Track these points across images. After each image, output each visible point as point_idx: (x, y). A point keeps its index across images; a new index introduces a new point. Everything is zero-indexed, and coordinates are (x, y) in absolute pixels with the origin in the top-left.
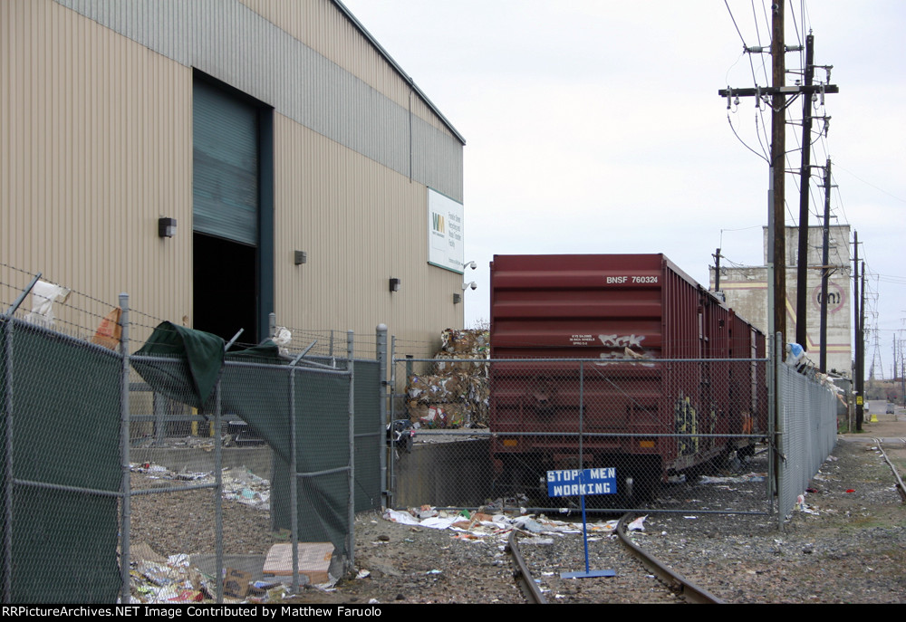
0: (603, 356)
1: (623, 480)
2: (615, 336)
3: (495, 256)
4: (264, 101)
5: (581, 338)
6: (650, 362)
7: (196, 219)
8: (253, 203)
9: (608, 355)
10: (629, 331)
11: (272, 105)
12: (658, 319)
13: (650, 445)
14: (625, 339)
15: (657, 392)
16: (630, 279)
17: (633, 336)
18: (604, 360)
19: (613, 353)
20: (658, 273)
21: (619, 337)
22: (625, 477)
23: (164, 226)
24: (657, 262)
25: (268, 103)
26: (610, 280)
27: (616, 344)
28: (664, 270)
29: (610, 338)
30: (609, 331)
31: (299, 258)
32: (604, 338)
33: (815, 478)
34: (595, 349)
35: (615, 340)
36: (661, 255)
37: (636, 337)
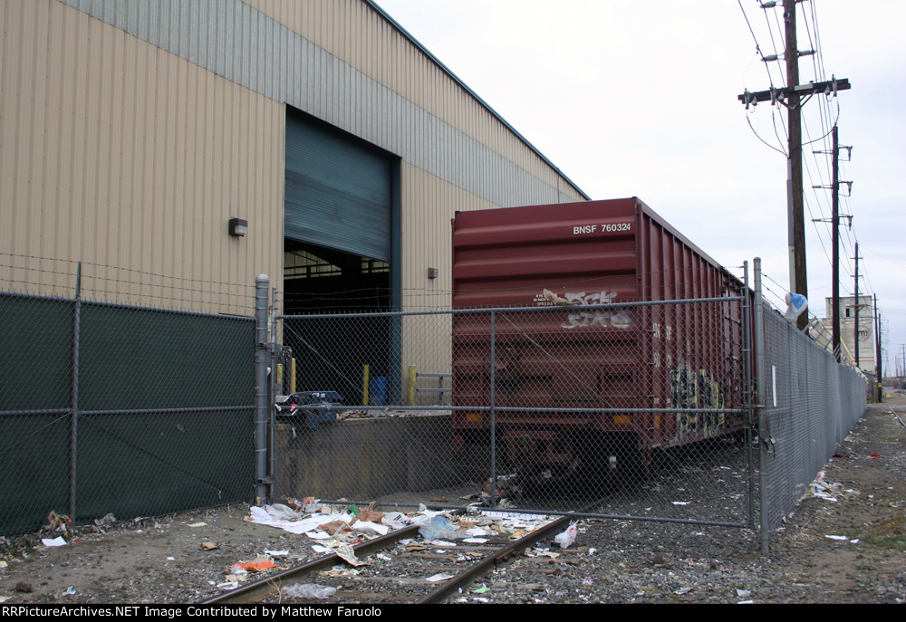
0: (571, 318)
1: (605, 458)
2: (583, 294)
3: (457, 213)
4: (389, 150)
6: (624, 323)
8: (386, 229)
9: (578, 317)
10: (598, 287)
11: (399, 154)
12: (632, 272)
13: (626, 420)
14: (595, 297)
15: (632, 357)
16: (599, 228)
17: (603, 293)
18: (573, 323)
19: (583, 314)
20: (632, 219)
21: (587, 295)
22: (608, 454)
23: (236, 225)
24: (631, 207)
25: (394, 152)
26: (577, 231)
27: (585, 304)
28: (638, 215)
29: (578, 296)
30: (576, 288)
31: (432, 273)
32: (571, 297)
33: (846, 440)
34: (564, 312)
35: (583, 298)
36: (634, 198)
37: (607, 294)
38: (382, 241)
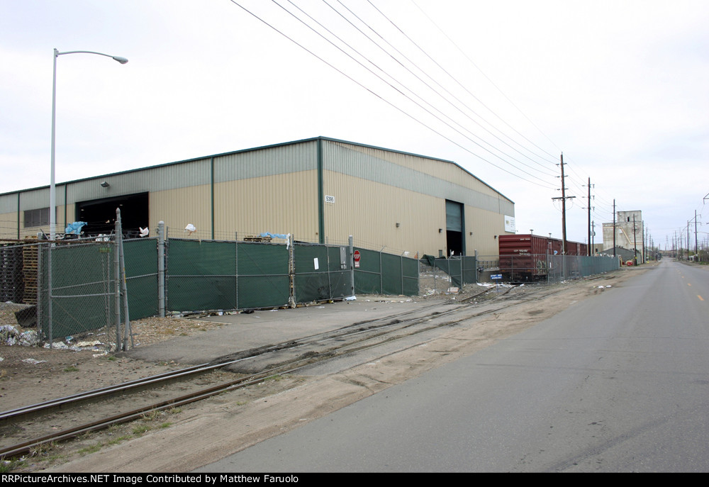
4: (462, 203)
5: (516, 251)
6: (529, 255)
7: (447, 228)
8: (460, 223)
9: (521, 254)
10: (525, 249)
13: (529, 270)
15: (530, 261)
16: (525, 239)
23: (440, 230)
26: (521, 239)
27: (522, 251)
31: (471, 234)
34: (518, 253)
38: (460, 226)
